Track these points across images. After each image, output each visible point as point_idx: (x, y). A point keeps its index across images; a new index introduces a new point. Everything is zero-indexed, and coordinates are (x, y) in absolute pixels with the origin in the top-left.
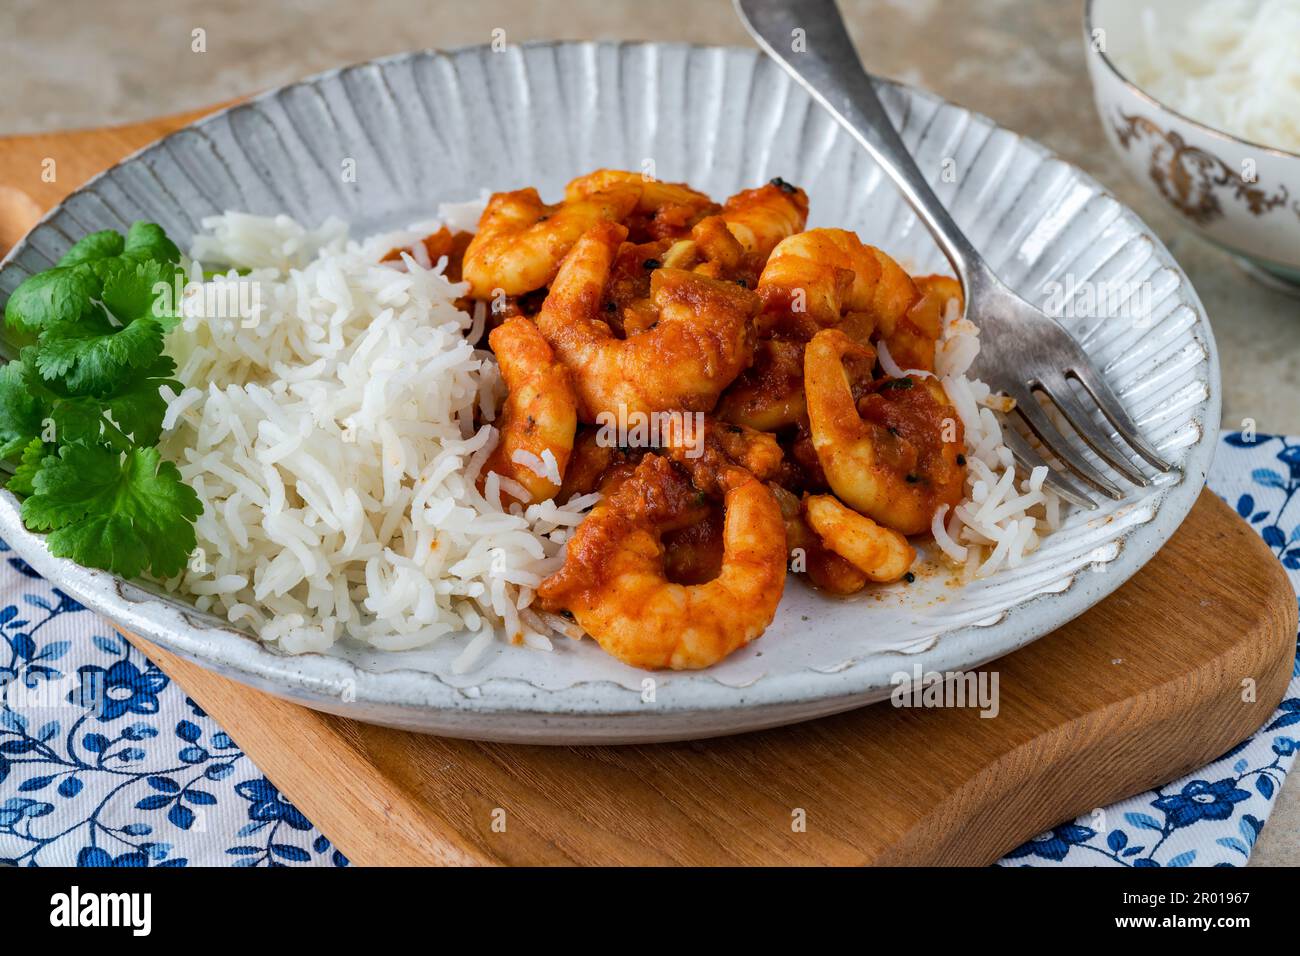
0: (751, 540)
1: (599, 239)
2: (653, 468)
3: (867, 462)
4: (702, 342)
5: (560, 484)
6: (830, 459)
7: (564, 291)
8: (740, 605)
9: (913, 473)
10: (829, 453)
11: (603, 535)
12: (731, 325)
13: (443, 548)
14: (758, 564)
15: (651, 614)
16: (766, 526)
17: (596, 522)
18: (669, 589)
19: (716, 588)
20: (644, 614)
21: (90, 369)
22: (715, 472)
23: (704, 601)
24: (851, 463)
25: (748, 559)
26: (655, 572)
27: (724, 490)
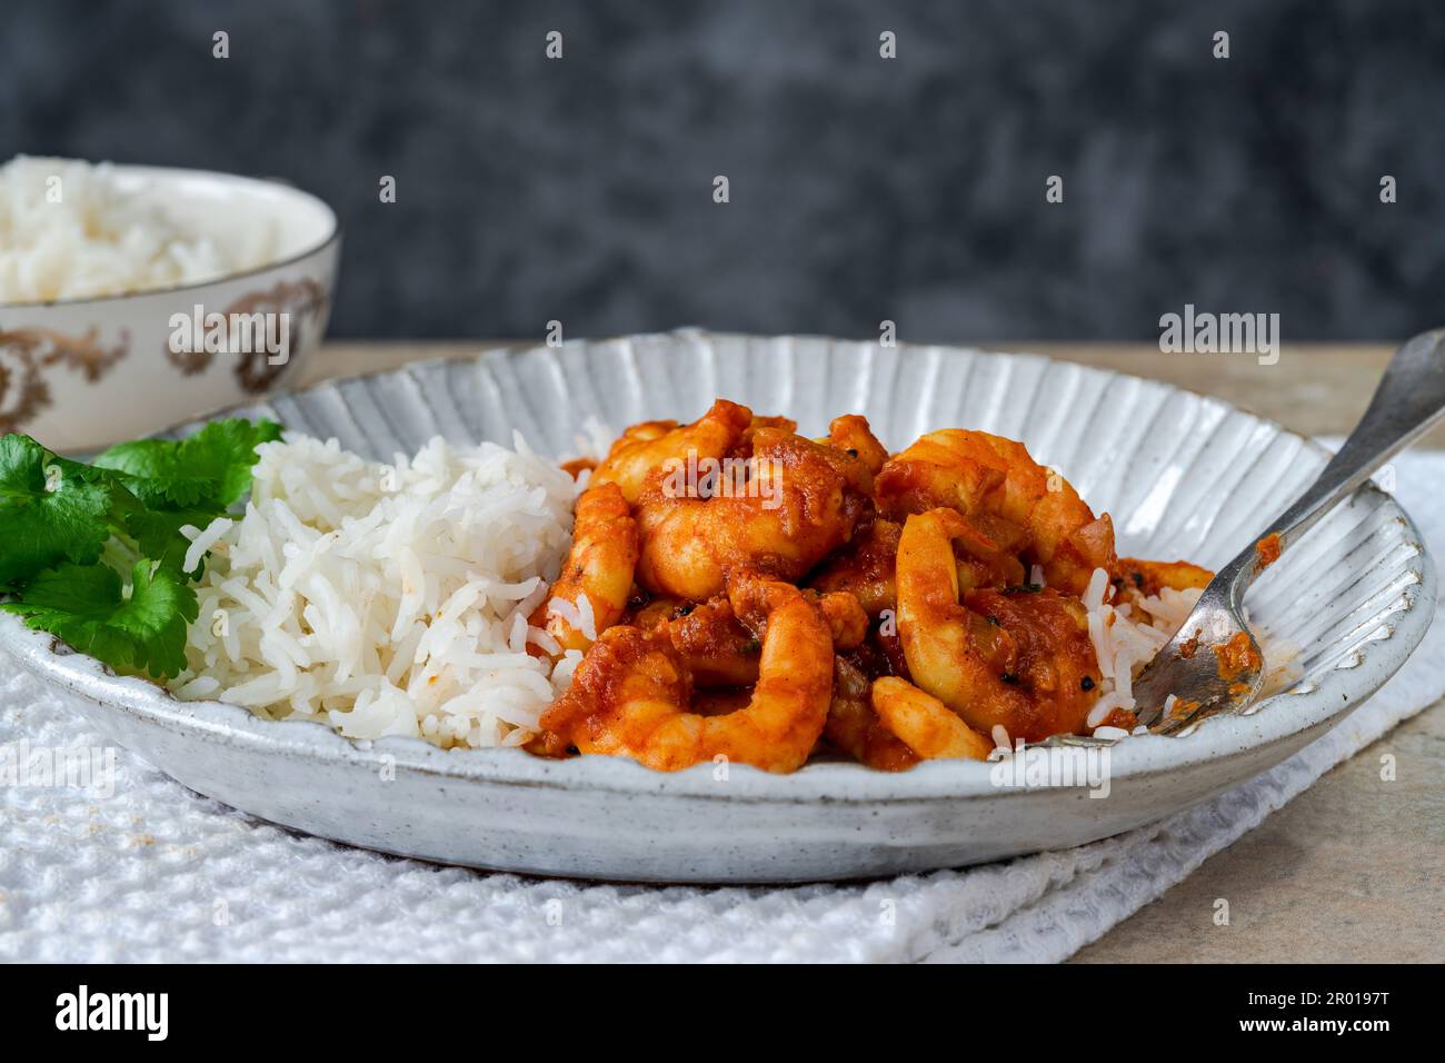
0: (787, 666)
3: (955, 648)
6: (910, 637)
8: (765, 738)
9: (1009, 670)
10: (909, 630)
11: (612, 657)
13: (442, 684)
14: (792, 693)
15: (657, 746)
16: (810, 651)
17: (607, 642)
18: (683, 719)
19: (738, 719)
20: (649, 745)
23: (722, 730)
24: (933, 644)
25: (782, 687)
26: (671, 700)
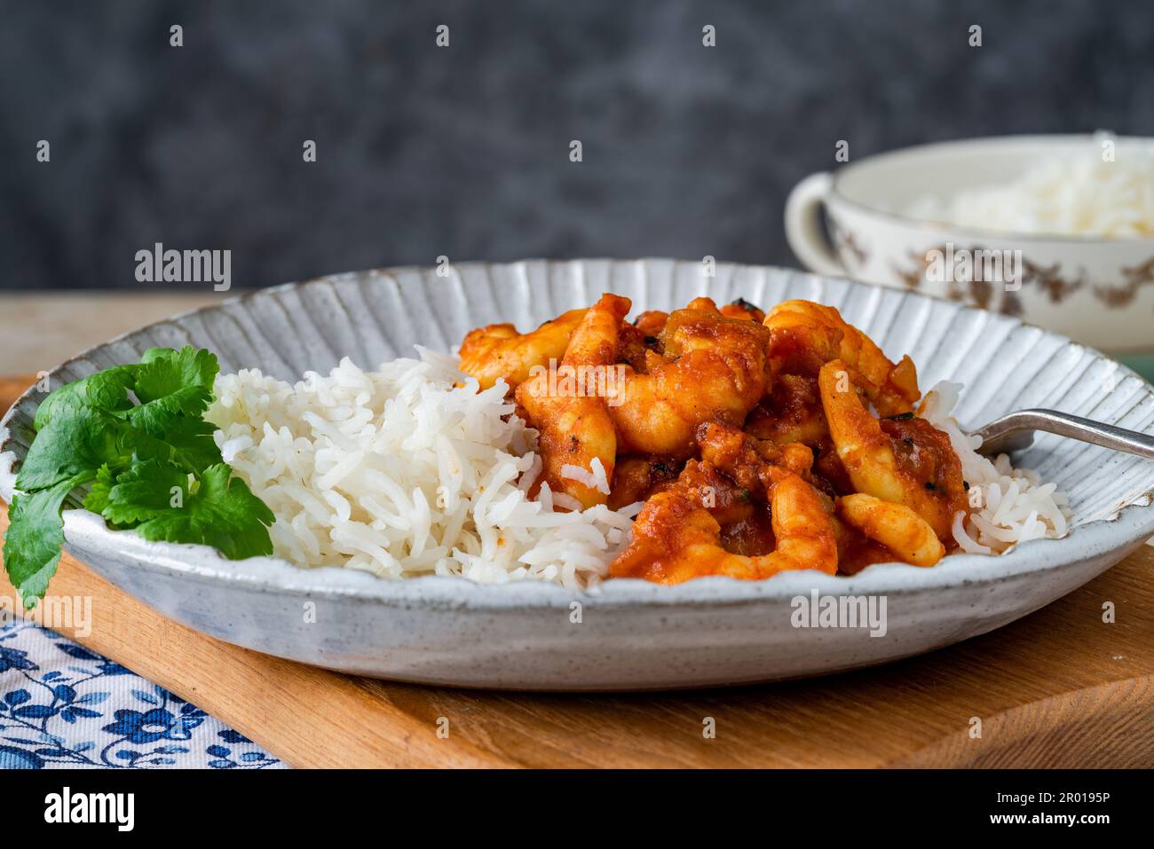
0: (801, 519)
1: (607, 309)
2: (697, 470)
3: (891, 467)
4: (730, 362)
5: (609, 493)
6: (857, 463)
7: (581, 349)
9: (932, 479)
10: (856, 458)
12: (753, 345)
13: (509, 544)
14: (814, 538)
16: (813, 509)
18: (735, 557)
19: (778, 557)
21: (143, 421)
22: (757, 472)
23: (772, 564)
24: (877, 467)
25: (802, 534)
26: (718, 544)
27: (766, 485)
